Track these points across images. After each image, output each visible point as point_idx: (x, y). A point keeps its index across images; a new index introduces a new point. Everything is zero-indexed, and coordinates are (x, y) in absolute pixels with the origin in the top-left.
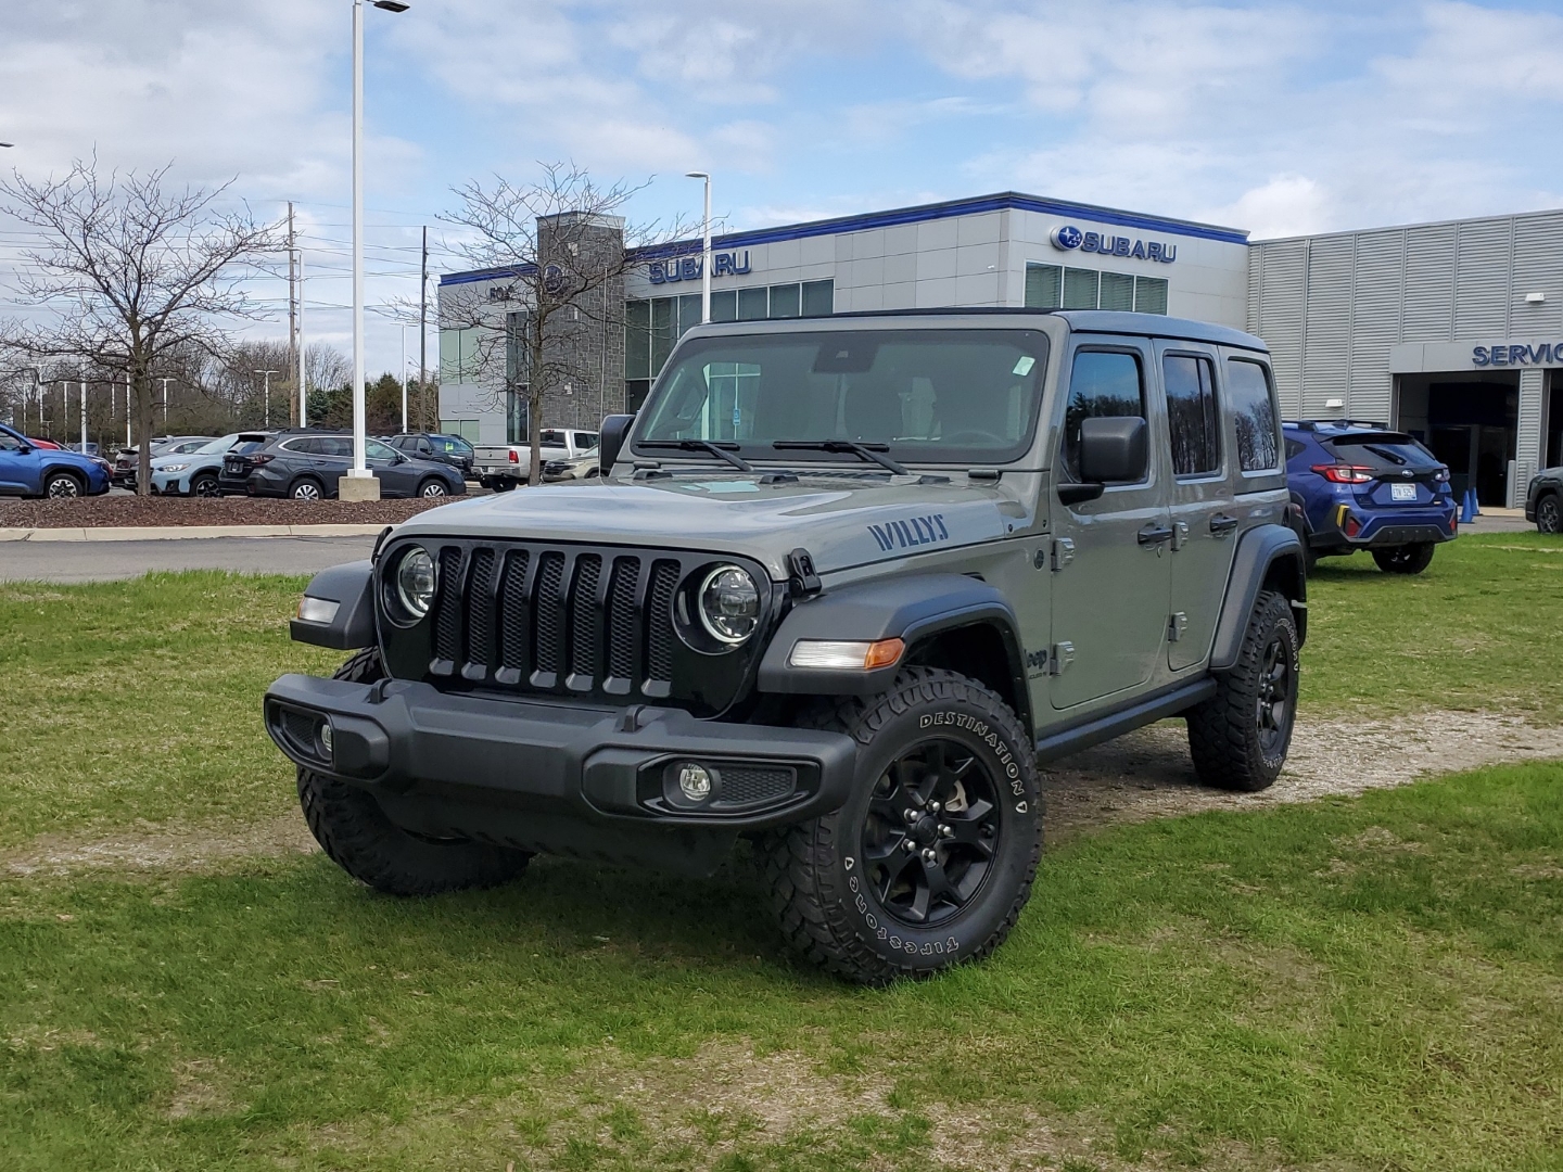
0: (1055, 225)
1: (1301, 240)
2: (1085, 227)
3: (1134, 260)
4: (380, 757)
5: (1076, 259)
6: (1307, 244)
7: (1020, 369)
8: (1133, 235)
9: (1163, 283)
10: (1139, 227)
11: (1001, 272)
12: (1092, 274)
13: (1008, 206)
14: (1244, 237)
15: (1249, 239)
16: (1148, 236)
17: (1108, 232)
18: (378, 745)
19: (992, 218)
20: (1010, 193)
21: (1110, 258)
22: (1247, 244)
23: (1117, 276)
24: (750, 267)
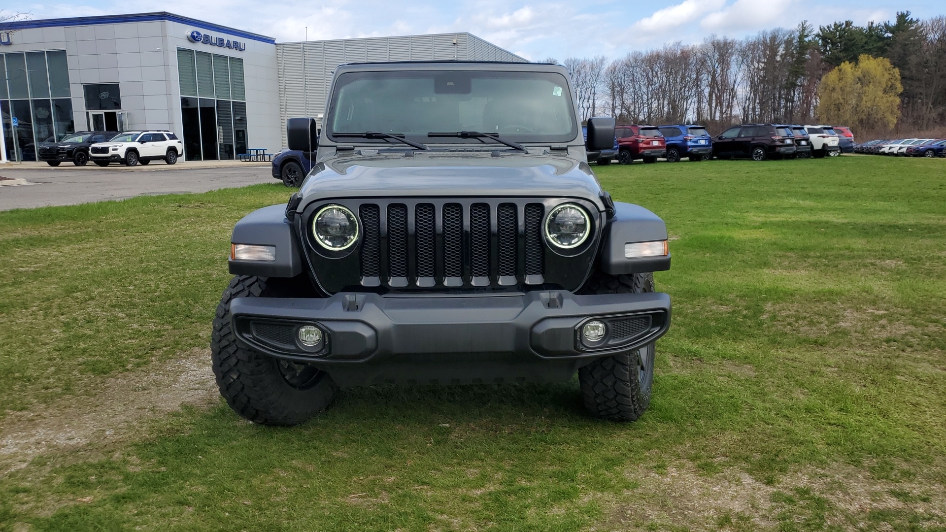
0: (189, 30)
1: (300, 43)
2: (203, 32)
3: (227, 49)
4: (370, 345)
5: (200, 47)
6: (302, 45)
7: (556, 93)
8: (226, 37)
9: (241, 60)
10: (227, 33)
11: (164, 51)
12: (209, 54)
13: (164, 19)
14: (274, 41)
15: (275, 42)
16: (233, 38)
17: (214, 35)
18: (370, 337)
19: (156, 24)
20: (165, 12)
21: (216, 47)
22: (275, 44)
23: (220, 56)
24: (11, 41)
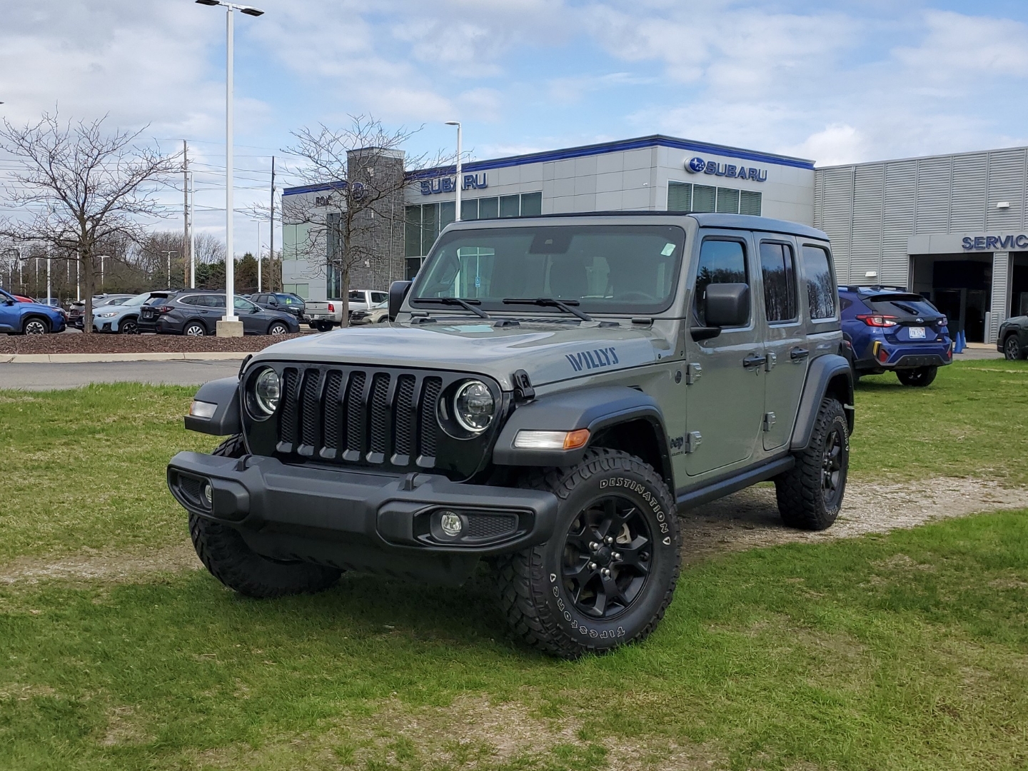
0: (687, 156)
1: (849, 166)
2: (707, 158)
3: (740, 180)
4: (243, 506)
5: (701, 179)
6: (853, 169)
7: (666, 252)
8: (739, 163)
9: (758, 195)
10: (742, 158)
11: (652, 187)
12: (711, 189)
13: (657, 144)
14: (812, 165)
15: (815, 166)
16: (748, 164)
17: (723, 161)
18: (242, 499)
19: (646, 152)
20: (658, 135)
21: (723, 178)
22: (814, 169)
23: (729, 190)
24: (486, 183)
